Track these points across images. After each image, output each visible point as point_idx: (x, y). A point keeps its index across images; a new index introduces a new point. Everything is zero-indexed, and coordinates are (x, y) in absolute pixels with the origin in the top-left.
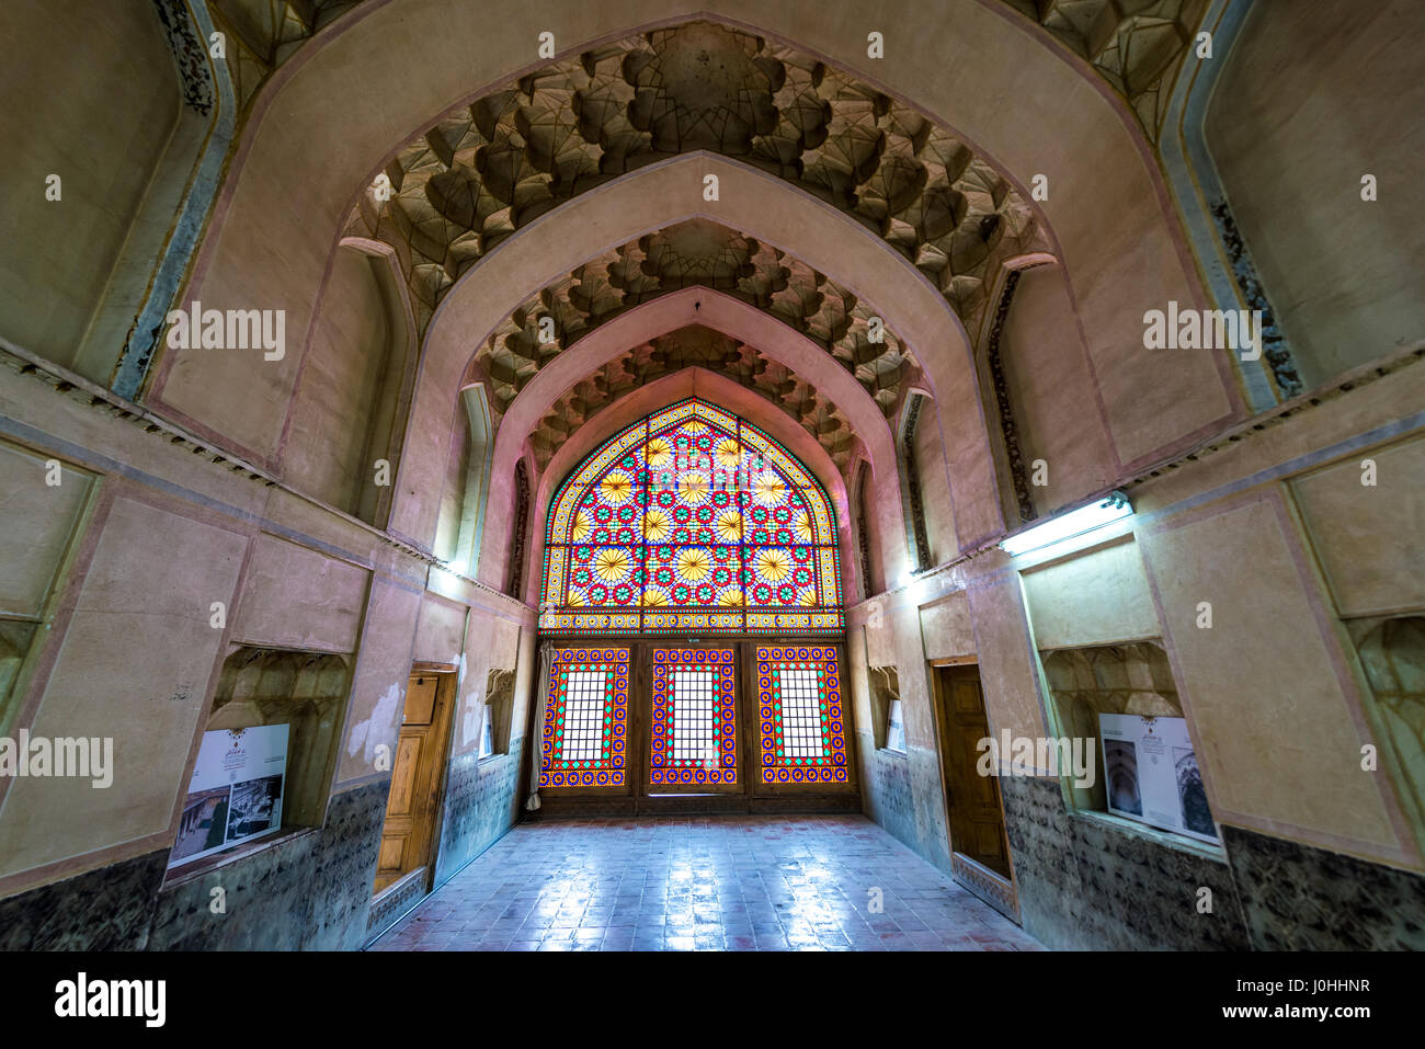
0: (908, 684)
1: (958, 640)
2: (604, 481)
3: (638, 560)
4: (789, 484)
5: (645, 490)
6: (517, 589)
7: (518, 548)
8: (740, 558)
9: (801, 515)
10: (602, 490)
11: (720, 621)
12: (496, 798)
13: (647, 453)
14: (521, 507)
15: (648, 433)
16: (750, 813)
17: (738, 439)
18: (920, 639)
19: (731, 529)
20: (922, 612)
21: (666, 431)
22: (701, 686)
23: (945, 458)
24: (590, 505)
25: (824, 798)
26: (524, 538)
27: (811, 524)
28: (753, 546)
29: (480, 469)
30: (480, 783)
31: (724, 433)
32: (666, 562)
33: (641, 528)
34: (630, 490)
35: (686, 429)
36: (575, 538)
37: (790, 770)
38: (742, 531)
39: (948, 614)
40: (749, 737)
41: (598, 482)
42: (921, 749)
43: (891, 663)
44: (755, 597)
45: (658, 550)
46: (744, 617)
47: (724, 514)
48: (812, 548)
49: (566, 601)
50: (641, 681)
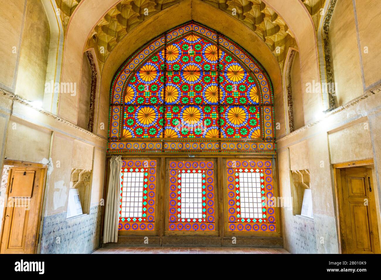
0: (317, 179)
1: (357, 150)
2: (142, 69)
3: (161, 113)
4: (246, 70)
5: (165, 75)
6: (92, 127)
7: (91, 104)
8: (218, 112)
9: (254, 88)
10: (140, 75)
11: (207, 146)
12: (82, 236)
13: (165, 53)
14: (92, 81)
15: (166, 41)
16: (222, 246)
17: (218, 45)
18: (328, 152)
19: (213, 96)
20: (330, 136)
21: (176, 40)
22: (196, 180)
23: (357, 29)
24: (134, 83)
25: (263, 239)
26: (94, 99)
27: (259, 93)
28: (225, 105)
29: (56, 50)
30: (69, 230)
31: (210, 42)
32: (176, 114)
33: (162, 95)
34: (156, 75)
35: (188, 39)
36: (126, 102)
37: (244, 225)
38: (219, 97)
39: (350, 134)
40: (222, 208)
41: (137, 70)
42: (325, 216)
43: (305, 168)
44: (226, 133)
45: (172, 108)
46: (220, 144)
47: (209, 88)
48: (259, 106)
49: (122, 134)
50: (163, 177)
